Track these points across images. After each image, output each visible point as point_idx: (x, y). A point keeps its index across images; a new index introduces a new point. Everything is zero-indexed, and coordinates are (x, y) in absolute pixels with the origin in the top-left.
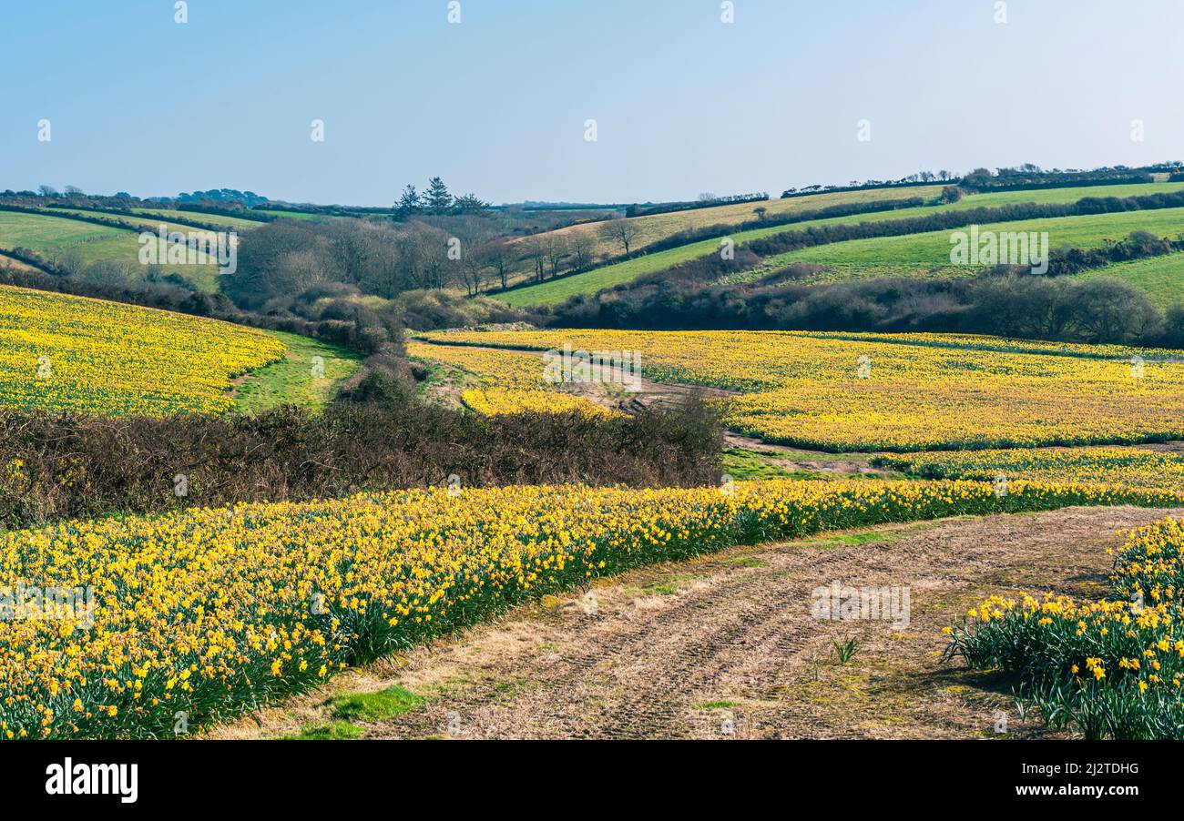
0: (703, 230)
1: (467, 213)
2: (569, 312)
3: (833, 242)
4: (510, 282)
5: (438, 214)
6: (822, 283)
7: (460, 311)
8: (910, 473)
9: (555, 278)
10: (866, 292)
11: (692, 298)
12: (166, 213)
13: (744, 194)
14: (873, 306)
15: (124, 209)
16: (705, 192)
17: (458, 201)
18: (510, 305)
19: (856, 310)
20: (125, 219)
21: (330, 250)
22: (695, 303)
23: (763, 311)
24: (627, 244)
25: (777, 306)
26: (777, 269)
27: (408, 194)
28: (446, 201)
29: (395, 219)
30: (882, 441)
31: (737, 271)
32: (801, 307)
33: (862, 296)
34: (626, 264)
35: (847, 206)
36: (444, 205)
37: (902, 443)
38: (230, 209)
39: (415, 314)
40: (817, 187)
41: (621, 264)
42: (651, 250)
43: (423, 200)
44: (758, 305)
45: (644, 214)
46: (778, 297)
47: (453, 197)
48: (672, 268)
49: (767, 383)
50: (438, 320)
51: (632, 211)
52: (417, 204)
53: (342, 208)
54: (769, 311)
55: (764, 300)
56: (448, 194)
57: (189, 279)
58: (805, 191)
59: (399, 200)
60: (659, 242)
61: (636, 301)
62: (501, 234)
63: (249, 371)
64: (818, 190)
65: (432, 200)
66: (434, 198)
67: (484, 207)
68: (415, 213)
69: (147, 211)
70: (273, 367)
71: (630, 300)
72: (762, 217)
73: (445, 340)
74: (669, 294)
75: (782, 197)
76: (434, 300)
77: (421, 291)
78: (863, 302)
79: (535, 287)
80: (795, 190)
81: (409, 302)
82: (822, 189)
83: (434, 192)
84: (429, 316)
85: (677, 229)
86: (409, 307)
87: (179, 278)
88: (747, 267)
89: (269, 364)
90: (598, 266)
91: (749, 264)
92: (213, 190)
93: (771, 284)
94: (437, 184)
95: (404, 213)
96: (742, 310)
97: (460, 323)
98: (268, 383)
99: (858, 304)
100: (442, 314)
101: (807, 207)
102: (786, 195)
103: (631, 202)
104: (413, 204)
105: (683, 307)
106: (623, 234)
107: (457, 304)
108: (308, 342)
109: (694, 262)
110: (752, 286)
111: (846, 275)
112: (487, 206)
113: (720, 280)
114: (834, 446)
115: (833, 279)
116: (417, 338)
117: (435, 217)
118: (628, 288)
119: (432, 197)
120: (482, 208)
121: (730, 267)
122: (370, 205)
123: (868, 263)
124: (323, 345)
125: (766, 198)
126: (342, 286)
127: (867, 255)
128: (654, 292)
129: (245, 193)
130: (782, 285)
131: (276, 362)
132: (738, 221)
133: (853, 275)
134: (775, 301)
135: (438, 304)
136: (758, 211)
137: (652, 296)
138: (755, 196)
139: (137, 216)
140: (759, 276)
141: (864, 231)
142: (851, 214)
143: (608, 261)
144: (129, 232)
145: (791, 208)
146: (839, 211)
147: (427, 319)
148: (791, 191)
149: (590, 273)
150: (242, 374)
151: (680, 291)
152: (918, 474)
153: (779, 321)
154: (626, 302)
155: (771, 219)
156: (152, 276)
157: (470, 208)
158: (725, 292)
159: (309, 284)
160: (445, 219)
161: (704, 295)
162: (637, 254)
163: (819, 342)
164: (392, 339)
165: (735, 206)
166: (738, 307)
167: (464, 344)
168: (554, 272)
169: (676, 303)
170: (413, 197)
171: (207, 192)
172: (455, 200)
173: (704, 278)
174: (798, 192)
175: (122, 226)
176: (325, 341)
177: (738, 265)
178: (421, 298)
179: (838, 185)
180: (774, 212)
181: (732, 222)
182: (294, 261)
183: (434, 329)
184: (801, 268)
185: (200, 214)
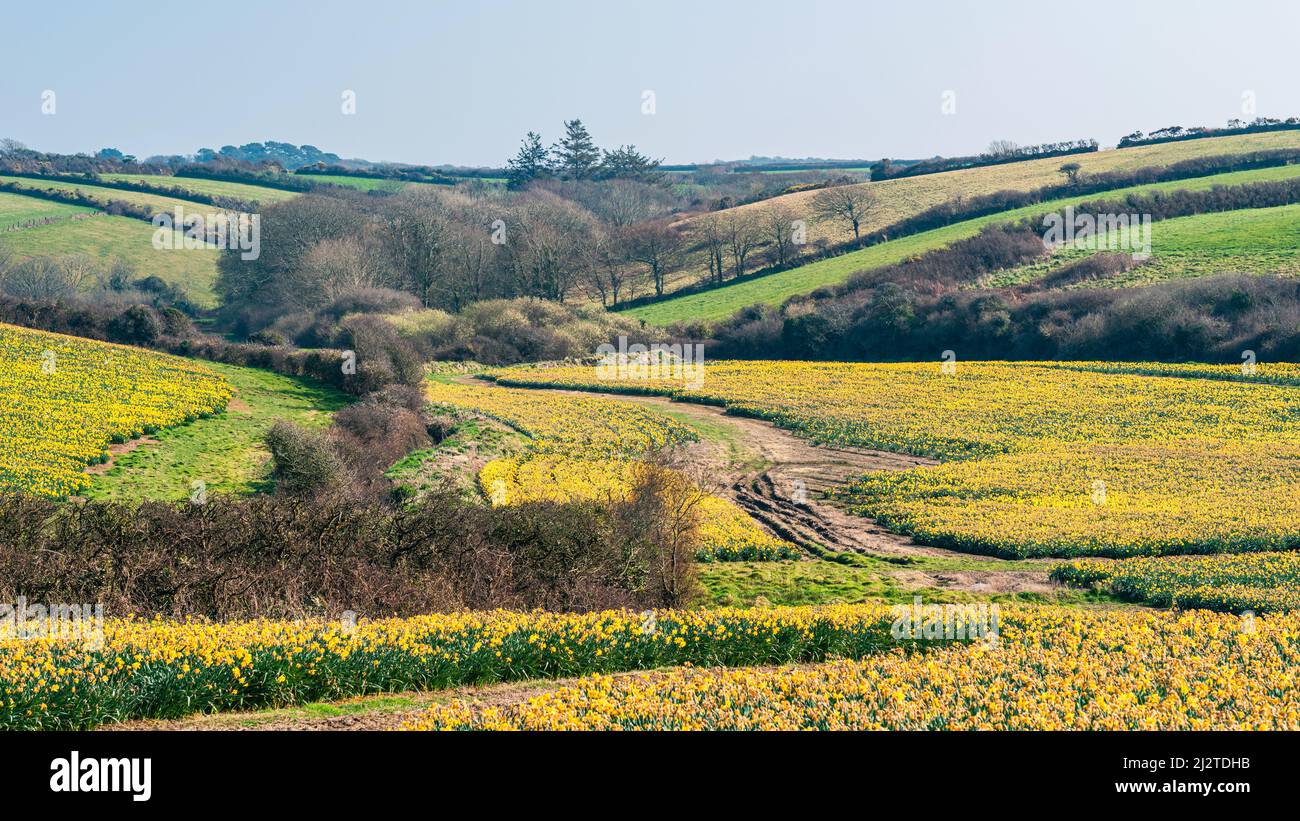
0: (977, 200)
1: (623, 178)
2: (735, 334)
3: (1168, 217)
4: (670, 287)
5: (578, 178)
6: (1138, 283)
7: (561, 332)
8: (1094, 592)
9: (742, 279)
10: (1199, 299)
11: (928, 310)
12: (154, 181)
13: (1058, 142)
14: (1207, 321)
15: (88, 175)
16: (999, 140)
17: (609, 157)
18: (643, 323)
19: (1179, 327)
20: (87, 191)
21: (382, 237)
22: (932, 317)
23: (1037, 329)
24: (856, 225)
25: (1059, 322)
26: (1073, 261)
27: (530, 146)
28: (591, 158)
29: (510, 187)
30: (1094, 539)
31: (1009, 265)
32: (1095, 322)
33: (1192, 305)
34: (853, 256)
35: (1211, 160)
36: (587, 163)
37: (1123, 542)
38: (259, 174)
39: (488, 339)
40: (1175, 130)
41: (846, 255)
42: (895, 232)
43: (554, 156)
44: (1031, 320)
45: (900, 175)
46: (1062, 307)
47: (601, 151)
48: (907, 262)
49: (987, 446)
50: (525, 348)
51: (880, 171)
52: (544, 163)
53: (439, 171)
54: (1046, 330)
55: (1041, 312)
56: (593, 146)
57: (175, 286)
58: (1156, 136)
59: (515, 156)
60: (908, 220)
61: (840, 314)
62: (670, 209)
63: (147, 431)
64: (1178, 134)
65: (568, 156)
66: (572, 153)
67: (651, 167)
68: (540, 177)
69: (123, 178)
70: (198, 424)
71: (832, 314)
72: (1073, 178)
73: (522, 380)
74: (892, 303)
75: (1120, 147)
76: (519, 316)
77: (498, 303)
78: (1192, 314)
79: (708, 293)
80: (1139, 135)
81: (480, 318)
82: (1184, 132)
83: (572, 143)
84: (510, 342)
85: (940, 199)
86: (479, 327)
87: (158, 284)
88: (1024, 258)
89: (189, 420)
90: (809, 259)
91: (1029, 253)
92: (252, 144)
93: (1058, 286)
94: (575, 129)
95: (523, 177)
96: (1005, 328)
97: (560, 352)
98: (172, 451)
99: (1184, 316)
100: (532, 339)
101: (1150, 162)
102: (1125, 143)
103: (876, 158)
104: (537, 163)
105: (914, 324)
106: (850, 208)
107: (558, 322)
108: (283, 383)
109: (941, 251)
110: (1028, 290)
111: (1176, 270)
112: (655, 165)
113: (980, 281)
114: (1013, 547)
115: (1156, 278)
116: (483, 377)
117: (573, 184)
118: (834, 294)
119: (568, 151)
120: (645, 168)
121: (998, 260)
122: (474, 165)
123: (1214, 251)
124: (304, 390)
125: (1093, 149)
126: (390, 294)
127: (1213, 239)
128: (870, 301)
129: (303, 147)
130: (1072, 288)
131: (203, 416)
132: (1037, 185)
133: (1188, 271)
134: (1058, 314)
135: (525, 321)
136: (1067, 168)
137: (867, 306)
138: (1076, 145)
139: (108, 185)
140: (1042, 274)
141: (1219, 200)
142: (1217, 173)
143: (826, 252)
144: (92, 210)
145: (1126, 164)
146: (1199, 168)
147: (508, 347)
148: (1133, 136)
149: (796, 271)
150: (135, 437)
151: (909, 298)
152: (1106, 593)
153: (1061, 344)
154: (825, 317)
155: (1088, 181)
156: (118, 279)
157: (628, 168)
158: (979, 300)
159: (343, 292)
160: (588, 187)
161: (948, 304)
162: (871, 240)
163: (1102, 379)
164: (401, 379)
165: (1041, 161)
166: (999, 323)
167: (549, 386)
168: (740, 268)
169: (902, 318)
170: (538, 152)
171: (242, 147)
172: (604, 156)
173: (956, 278)
174: (1144, 137)
175: (82, 202)
176: (308, 383)
177: (1011, 257)
178: (498, 312)
179: (1210, 126)
180: (1094, 172)
181: (1024, 188)
182: (323, 254)
183: (519, 361)
184: (1108, 261)
185: (208, 182)
